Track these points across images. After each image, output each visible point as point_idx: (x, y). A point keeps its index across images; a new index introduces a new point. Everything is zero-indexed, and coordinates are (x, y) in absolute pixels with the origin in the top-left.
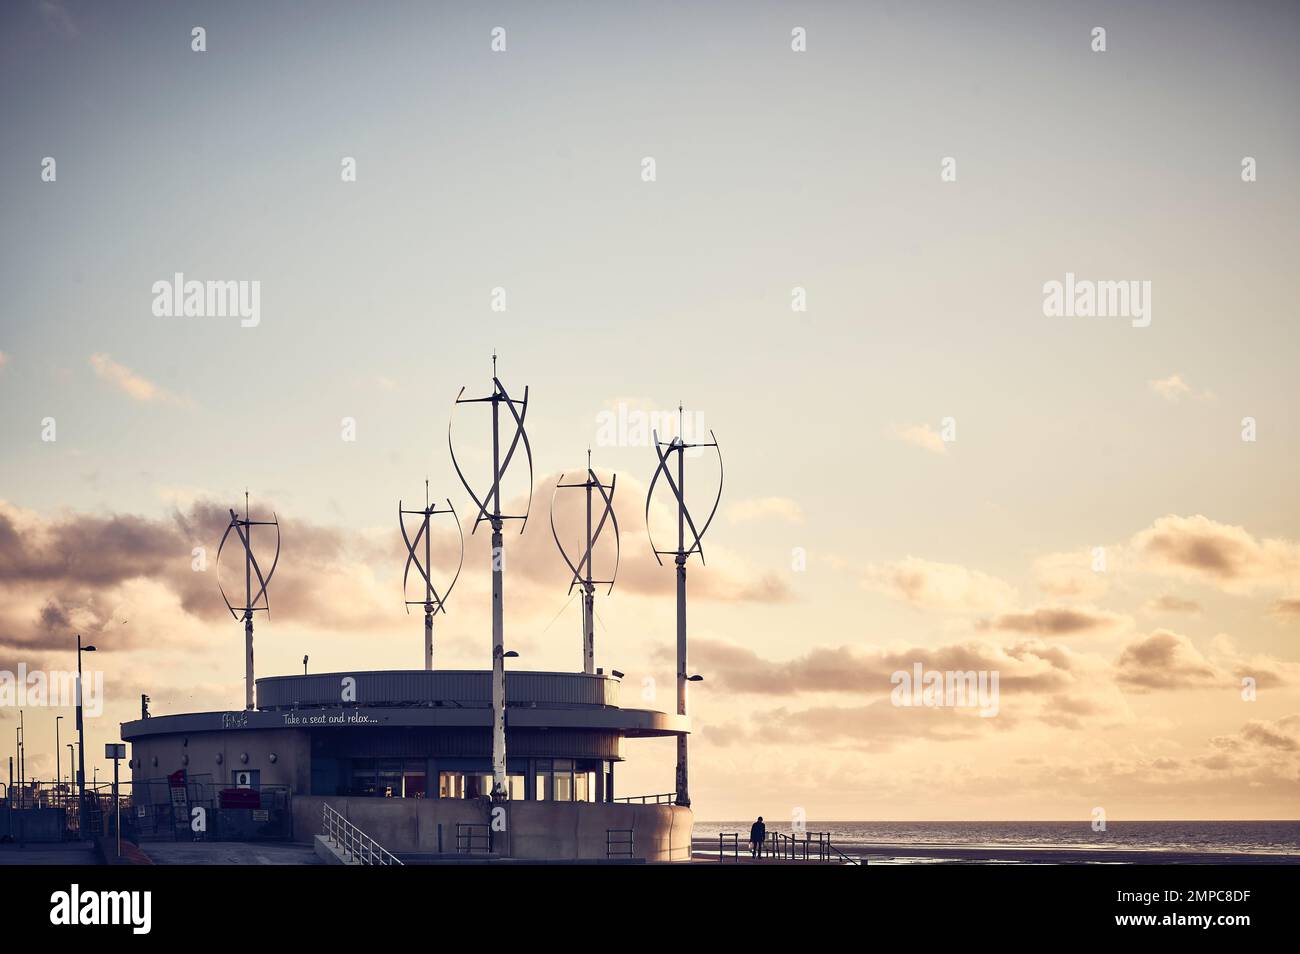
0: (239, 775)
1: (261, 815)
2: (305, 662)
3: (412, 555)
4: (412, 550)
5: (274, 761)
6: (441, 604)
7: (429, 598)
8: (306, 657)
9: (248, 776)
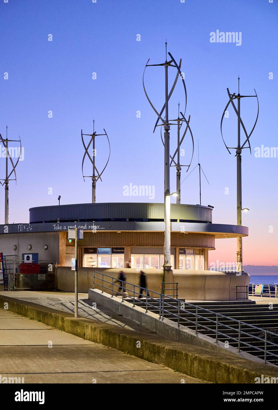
0: (26, 256)
1: (42, 277)
2: (59, 199)
3: (86, 152)
4: (86, 149)
5: (46, 249)
6: (99, 176)
7: (94, 175)
8: (60, 197)
9: (31, 256)
